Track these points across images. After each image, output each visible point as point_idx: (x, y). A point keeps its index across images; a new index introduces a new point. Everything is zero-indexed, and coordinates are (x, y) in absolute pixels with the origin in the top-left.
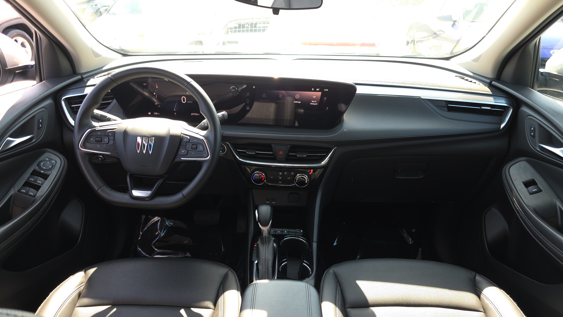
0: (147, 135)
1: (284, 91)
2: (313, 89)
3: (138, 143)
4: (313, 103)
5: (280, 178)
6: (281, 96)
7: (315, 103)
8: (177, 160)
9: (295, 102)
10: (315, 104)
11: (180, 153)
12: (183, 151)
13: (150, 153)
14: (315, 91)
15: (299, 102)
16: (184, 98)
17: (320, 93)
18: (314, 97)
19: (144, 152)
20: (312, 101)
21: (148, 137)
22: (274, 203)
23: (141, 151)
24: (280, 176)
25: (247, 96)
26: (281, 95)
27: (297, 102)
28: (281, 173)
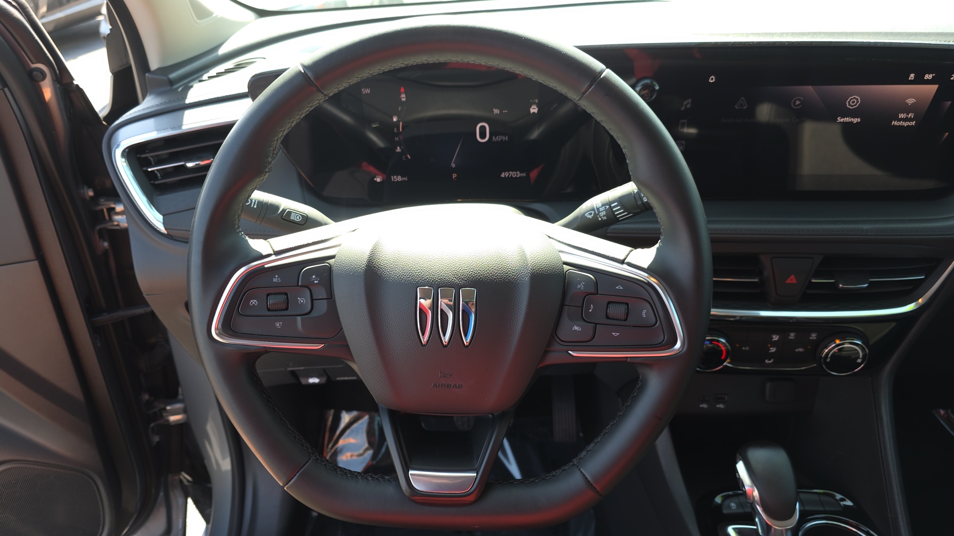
0: (452, 278)
1: (810, 87)
2: (912, 76)
3: (420, 309)
4: (900, 120)
5: (773, 350)
6: (798, 102)
7: (910, 120)
8: (554, 358)
9: (842, 120)
10: (906, 124)
11: (563, 334)
12: (576, 328)
13: (466, 341)
14: (919, 81)
15: (856, 120)
16: (483, 129)
17: (934, 88)
18: (910, 101)
19: (446, 339)
20: (901, 116)
21: (458, 287)
22: (721, 406)
23: (436, 335)
24: (774, 344)
25: (683, 108)
26: (799, 100)
27: (847, 120)
28: (776, 338)
